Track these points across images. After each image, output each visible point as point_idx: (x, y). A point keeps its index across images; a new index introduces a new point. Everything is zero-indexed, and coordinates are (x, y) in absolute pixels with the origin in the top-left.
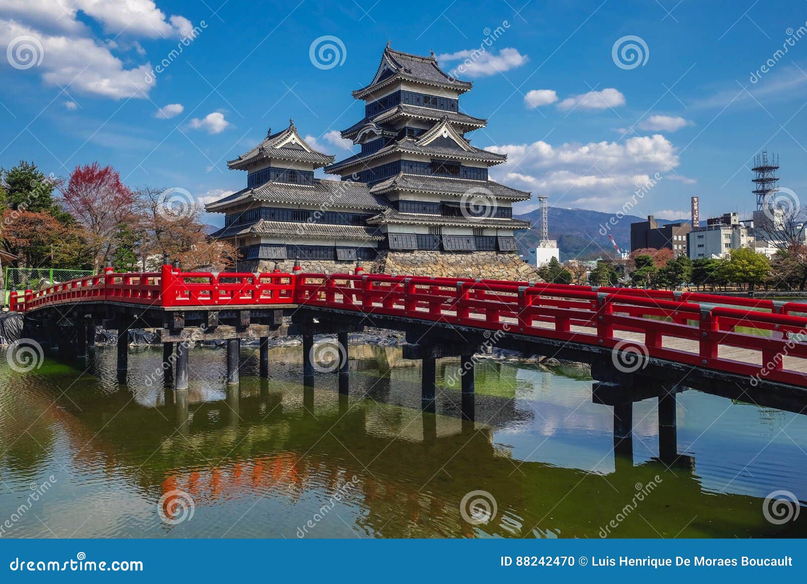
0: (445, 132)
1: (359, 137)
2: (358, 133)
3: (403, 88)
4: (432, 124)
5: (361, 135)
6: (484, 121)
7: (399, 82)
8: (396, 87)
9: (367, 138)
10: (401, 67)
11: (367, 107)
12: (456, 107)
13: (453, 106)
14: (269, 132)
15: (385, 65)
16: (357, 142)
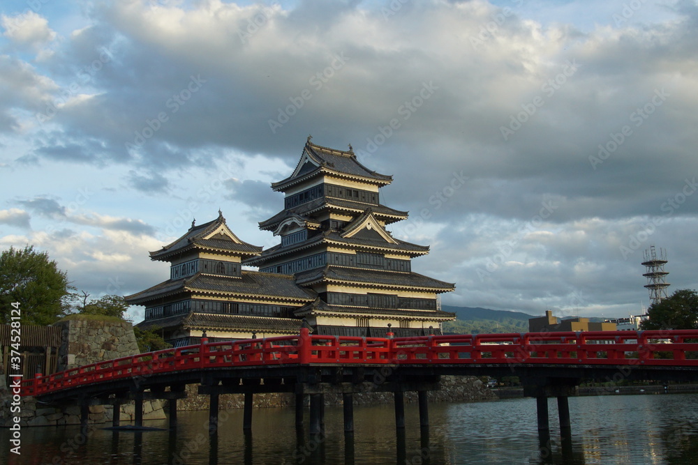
0: (369, 224)
1: (280, 228)
2: (278, 225)
3: (327, 180)
4: (356, 216)
5: (282, 226)
6: (405, 214)
7: (323, 174)
8: (318, 181)
9: (288, 229)
10: (324, 161)
11: (286, 199)
12: (376, 200)
13: (374, 198)
14: (193, 223)
15: (306, 158)
16: (278, 233)
